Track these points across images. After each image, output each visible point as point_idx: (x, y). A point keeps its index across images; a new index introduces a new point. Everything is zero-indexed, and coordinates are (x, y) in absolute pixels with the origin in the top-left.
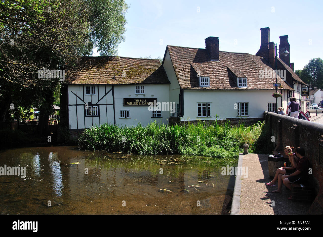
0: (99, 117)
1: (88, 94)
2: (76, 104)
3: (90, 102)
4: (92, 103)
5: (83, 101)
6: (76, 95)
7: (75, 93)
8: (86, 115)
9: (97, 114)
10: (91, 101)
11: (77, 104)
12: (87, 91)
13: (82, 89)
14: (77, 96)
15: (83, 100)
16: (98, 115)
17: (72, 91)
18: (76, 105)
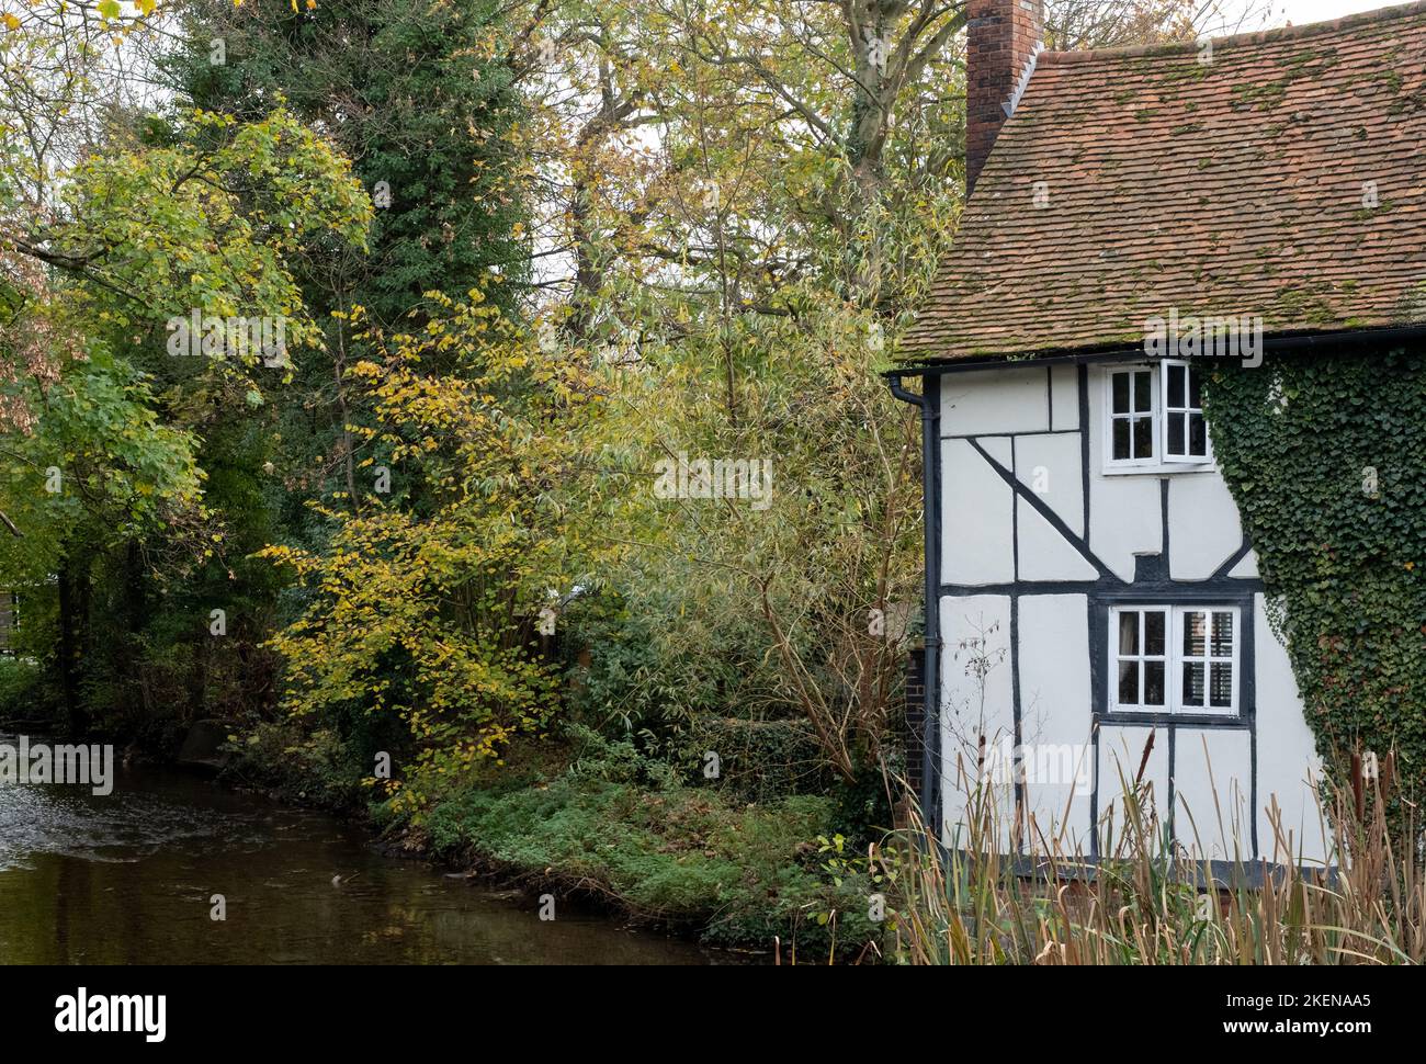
0: (1245, 735)
1: (1131, 464)
2: (1011, 580)
3: (1151, 557)
4: (1180, 570)
5: (1082, 545)
6: (1009, 477)
7: (1000, 450)
8: (1115, 705)
9: (1219, 700)
10: (1159, 549)
11: (1022, 577)
12: (1120, 428)
13: (1067, 412)
14: (1020, 489)
15: (1080, 534)
16: (1233, 710)
17: (972, 439)
18: (1017, 589)
